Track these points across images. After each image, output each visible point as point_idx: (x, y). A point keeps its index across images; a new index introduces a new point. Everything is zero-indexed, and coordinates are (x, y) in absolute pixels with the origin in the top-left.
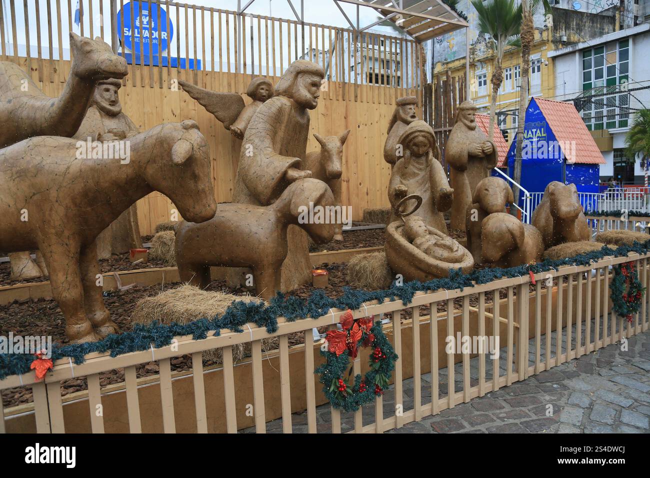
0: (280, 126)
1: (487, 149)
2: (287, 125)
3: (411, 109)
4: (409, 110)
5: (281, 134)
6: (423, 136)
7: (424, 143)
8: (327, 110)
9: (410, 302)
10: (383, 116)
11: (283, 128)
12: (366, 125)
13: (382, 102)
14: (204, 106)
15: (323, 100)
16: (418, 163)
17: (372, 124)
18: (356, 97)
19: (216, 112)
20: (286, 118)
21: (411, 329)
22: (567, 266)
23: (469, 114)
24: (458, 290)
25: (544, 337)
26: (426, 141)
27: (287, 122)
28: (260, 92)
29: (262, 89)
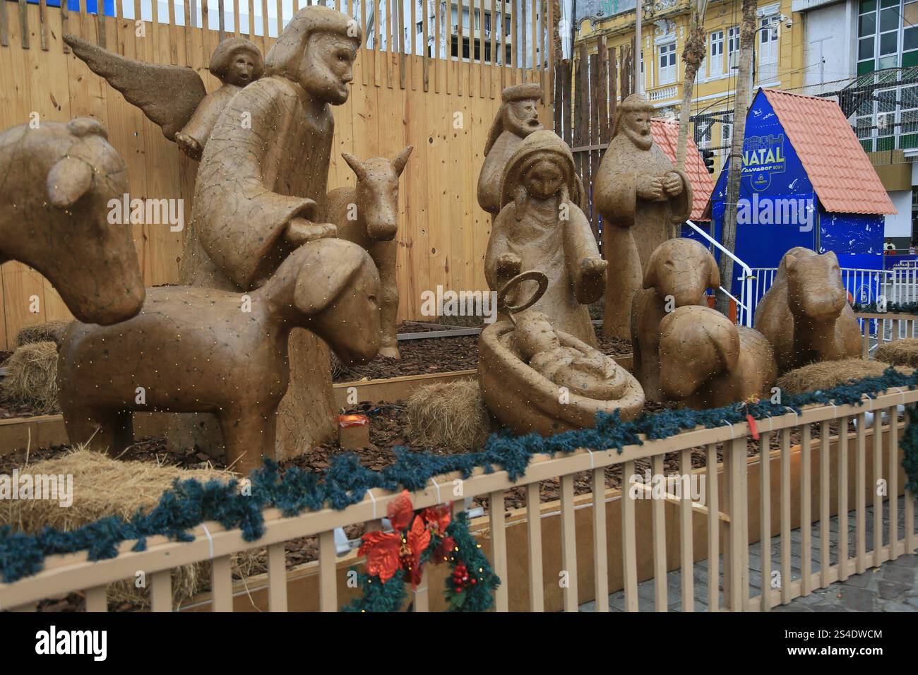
0: (276, 135)
1: (672, 187)
2: (288, 135)
3: (529, 108)
4: (526, 111)
5: (277, 151)
6: (552, 161)
7: (553, 173)
8: (370, 108)
9: (522, 474)
10: (477, 122)
11: (280, 139)
12: (445, 138)
13: (476, 93)
14: (122, 90)
15: (363, 88)
16: (540, 211)
17: (455, 136)
18: (426, 82)
19: (146, 104)
20: (285, 122)
21: (525, 527)
22: (817, 405)
23: (640, 120)
24: (613, 451)
25: (777, 540)
26: (557, 171)
27: (289, 129)
28: (235, 67)
29: (241, 61)
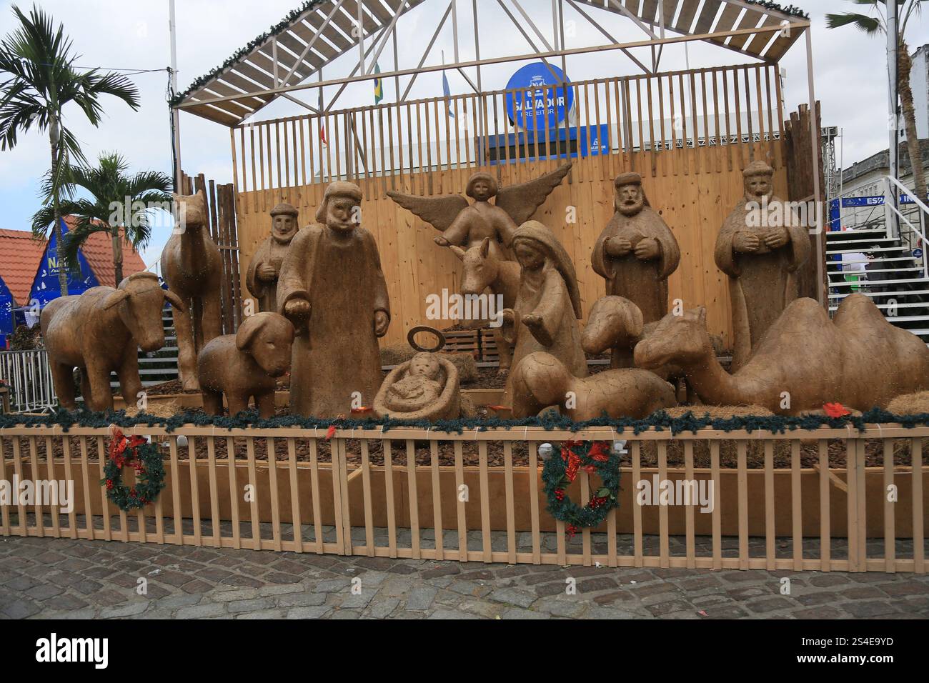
3: (626, 192)
4: (624, 194)
10: (704, 192)
11: (313, 254)
12: (673, 209)
16: (533, 278)
17: (683, 206)
18: (654, 169)
20: (315, 246)
28: (476, 191)
29: (478, 186)
